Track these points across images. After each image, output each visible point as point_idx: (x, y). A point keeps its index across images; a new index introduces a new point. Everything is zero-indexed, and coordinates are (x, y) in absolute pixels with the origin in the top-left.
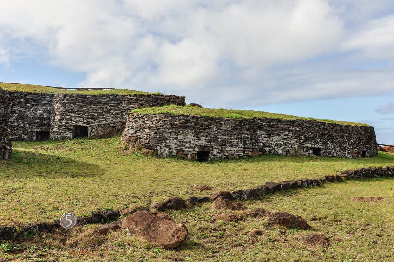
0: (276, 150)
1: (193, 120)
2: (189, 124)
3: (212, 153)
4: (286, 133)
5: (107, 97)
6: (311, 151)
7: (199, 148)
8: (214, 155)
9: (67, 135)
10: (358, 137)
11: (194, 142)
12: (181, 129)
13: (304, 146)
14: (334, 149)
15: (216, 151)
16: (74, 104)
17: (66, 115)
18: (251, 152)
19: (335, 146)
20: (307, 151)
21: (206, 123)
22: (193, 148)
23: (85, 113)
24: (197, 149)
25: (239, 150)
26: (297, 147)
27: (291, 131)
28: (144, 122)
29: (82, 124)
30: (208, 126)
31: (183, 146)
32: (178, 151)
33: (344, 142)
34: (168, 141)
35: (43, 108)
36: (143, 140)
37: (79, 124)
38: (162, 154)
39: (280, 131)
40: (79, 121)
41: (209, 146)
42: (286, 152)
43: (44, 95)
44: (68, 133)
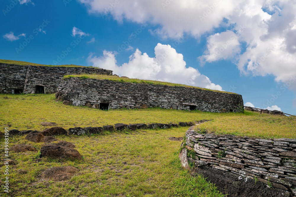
0: (162, 105)
1: (98, 83)
2: (95, 85)
3: (111, 105)
4: (170, 95)
5: (58, 69)
6: (188, 107)
7: (101, 101)
8: (112, 106)
9: (31, 91)
10: (227, 100)
11: (98, 97)
12: (89, 88)
13: (183, 103)
14: (207, 107)
15: (114, 103)
16: (37, 72)
17: (31, 78)
18: (141, 105)
19: (208, 105)
20: (185, 107)
21: (108, 85)
22: (97, 101)
23: (43, 78)
24: (99, 102)
25: (132, 104)
26: (177, 104)
27: (174, 94)
28: (67, 83)
29: (40, 85)
30: (110, 87)
31: (90, 99)
32: (87, 102)
33: (215, 103)
34: (80, 96)
35: (21, 74)
36: (65, 94)
37: (39, 85)
38: (75, 104)
39: (166, 93)
40: (39, 83)
41: (109, 100)
42: (170, 107)
43: (22, 67)
44: (32, 90)
